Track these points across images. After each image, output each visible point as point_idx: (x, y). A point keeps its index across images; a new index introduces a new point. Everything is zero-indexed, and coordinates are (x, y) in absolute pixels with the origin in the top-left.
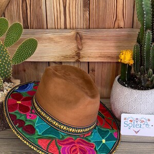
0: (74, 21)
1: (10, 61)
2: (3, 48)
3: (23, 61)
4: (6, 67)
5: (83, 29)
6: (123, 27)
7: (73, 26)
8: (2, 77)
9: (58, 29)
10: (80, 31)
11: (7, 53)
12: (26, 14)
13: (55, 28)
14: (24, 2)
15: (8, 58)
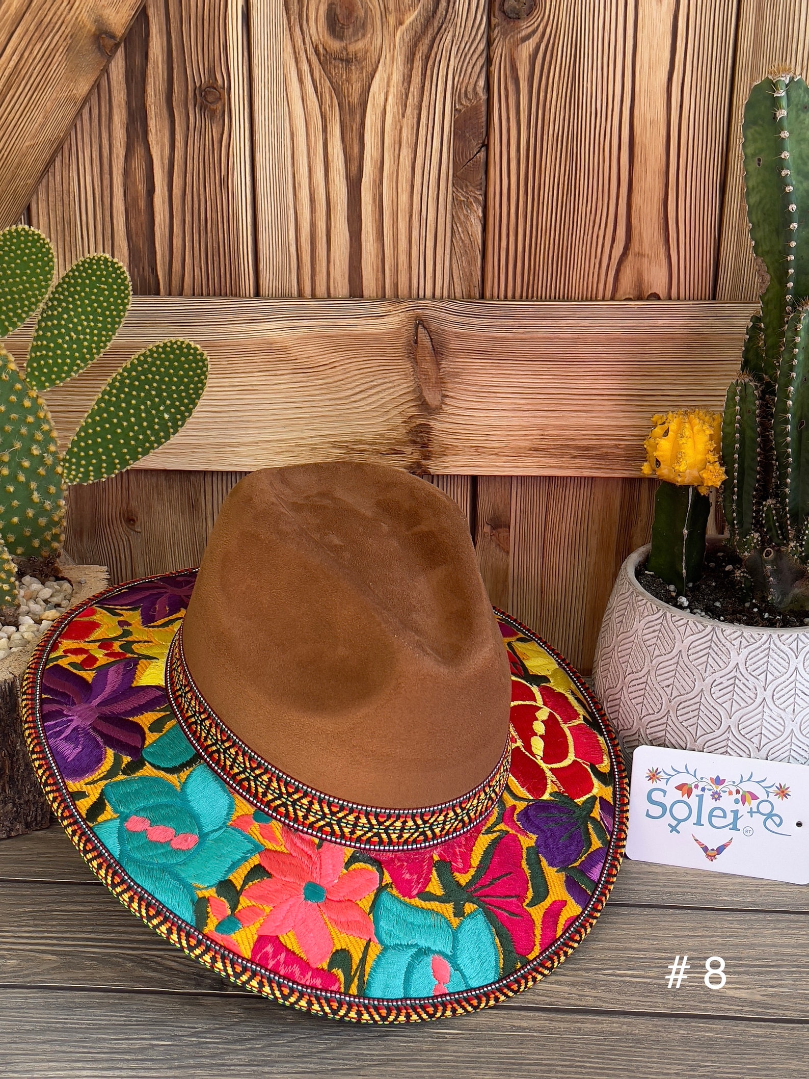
0: (403, 258)
1: (57, 461)
2: (22, 394)
3: (125, 463)
4: (36, 496)
5: (452, 298)
6: (662, 292)
7: (396, 286)
8: (12, 549)
9: (314, 296)
10: (431, 310)
11: (39, 422)
12: (143, 217)
13: (301, 295)
14: (139, 151)
15: (44, 445)
